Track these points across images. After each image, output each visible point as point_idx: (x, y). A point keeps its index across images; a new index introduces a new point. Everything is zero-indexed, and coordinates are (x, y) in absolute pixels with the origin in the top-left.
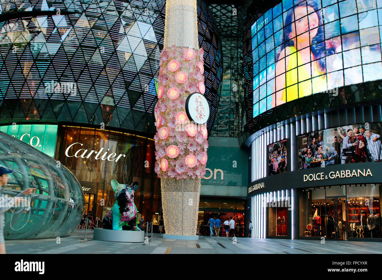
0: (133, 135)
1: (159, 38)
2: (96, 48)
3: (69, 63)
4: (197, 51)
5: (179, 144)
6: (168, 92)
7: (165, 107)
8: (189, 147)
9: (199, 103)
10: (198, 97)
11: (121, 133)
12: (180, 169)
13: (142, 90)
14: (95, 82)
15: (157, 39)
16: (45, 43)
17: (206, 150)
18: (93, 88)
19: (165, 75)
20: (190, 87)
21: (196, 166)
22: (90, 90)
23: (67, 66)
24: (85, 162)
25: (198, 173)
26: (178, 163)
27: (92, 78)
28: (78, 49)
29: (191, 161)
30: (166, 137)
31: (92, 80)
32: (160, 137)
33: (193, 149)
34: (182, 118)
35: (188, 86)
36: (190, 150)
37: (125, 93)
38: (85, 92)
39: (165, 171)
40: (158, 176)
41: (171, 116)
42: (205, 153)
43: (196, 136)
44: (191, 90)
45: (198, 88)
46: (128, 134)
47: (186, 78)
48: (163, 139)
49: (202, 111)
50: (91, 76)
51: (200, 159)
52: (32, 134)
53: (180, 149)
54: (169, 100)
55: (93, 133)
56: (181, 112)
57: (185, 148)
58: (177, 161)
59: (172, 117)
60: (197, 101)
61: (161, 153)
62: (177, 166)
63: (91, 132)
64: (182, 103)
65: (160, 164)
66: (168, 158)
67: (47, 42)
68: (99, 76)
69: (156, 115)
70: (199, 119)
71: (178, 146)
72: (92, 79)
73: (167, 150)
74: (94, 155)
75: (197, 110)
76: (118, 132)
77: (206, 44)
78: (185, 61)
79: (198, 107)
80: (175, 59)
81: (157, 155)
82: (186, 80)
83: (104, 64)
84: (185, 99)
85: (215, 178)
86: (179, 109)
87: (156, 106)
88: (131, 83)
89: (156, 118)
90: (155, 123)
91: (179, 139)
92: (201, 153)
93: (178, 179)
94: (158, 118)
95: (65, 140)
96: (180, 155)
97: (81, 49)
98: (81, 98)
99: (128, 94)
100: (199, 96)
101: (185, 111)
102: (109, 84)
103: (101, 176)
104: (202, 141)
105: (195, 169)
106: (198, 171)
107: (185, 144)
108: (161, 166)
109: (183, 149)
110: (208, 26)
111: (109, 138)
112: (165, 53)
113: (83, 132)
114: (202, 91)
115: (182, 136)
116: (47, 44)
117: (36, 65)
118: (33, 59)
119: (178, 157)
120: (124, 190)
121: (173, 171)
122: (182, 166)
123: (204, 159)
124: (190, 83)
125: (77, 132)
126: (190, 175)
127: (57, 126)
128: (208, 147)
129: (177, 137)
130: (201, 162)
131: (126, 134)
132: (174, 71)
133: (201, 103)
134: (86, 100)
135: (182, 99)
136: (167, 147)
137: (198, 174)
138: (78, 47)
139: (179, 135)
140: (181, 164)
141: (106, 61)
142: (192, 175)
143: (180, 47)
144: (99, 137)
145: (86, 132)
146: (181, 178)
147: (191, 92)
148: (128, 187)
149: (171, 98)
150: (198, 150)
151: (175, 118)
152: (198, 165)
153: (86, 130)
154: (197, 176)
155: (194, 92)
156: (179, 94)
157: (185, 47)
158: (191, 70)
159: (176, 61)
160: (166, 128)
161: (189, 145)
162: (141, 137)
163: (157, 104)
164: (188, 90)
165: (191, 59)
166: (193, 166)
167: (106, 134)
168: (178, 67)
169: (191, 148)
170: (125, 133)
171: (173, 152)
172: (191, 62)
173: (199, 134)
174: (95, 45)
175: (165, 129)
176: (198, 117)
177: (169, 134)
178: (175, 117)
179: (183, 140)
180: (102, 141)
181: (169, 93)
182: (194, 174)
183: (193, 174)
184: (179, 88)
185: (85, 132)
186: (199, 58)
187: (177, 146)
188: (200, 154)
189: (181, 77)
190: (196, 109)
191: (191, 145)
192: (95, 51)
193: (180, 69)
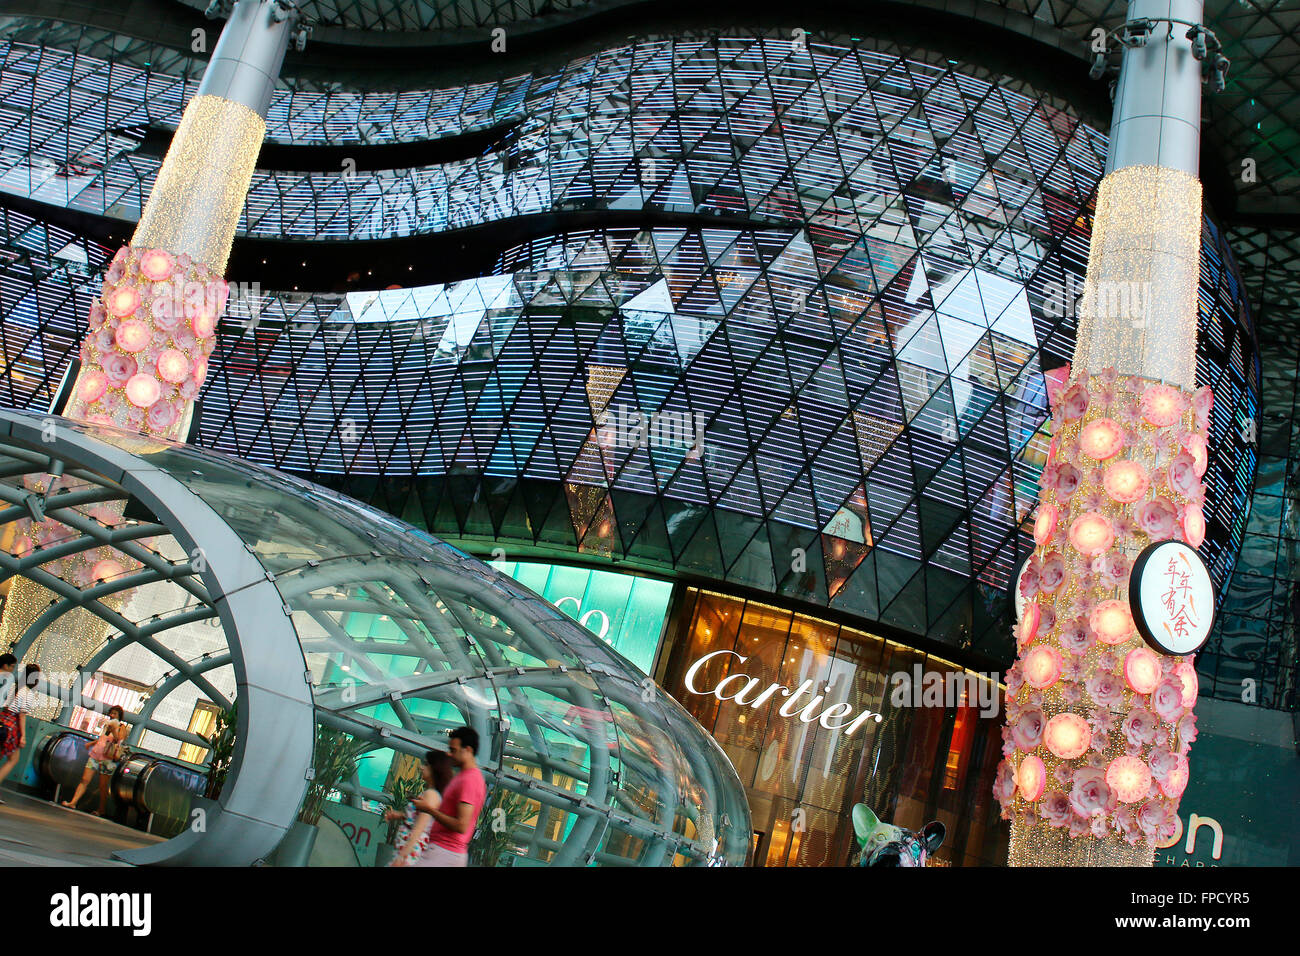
0: (917, 651)
1: (1046, 332)
2: (830, 347)
3: (738, 386)
4: (1187, 397)
5: (1092, 712)
6: (1073, 527)
7: (1055, 577)
8: (1126, 729)
9: (1178, 579)
10: (1177, 558)
11: (878, 638)
12: (1085, 801)
13: (966, 504)
14: (814, 458)
15: (1038, 335)
16: (669, 314)
17: (1185, 747)
18: (804, 478)
19: (1068, 468)
20: (1152, 517)
21: (1146, 798)
22: (794, 483)
23: (731, 395)
24: (742, 719)
25: (1148, 824)
26: (1080, 778)
27: (804, 443)
28: (772, 343)
29: (1127, 778)
30: (1049, 682)
31: (805, 450)
32: (1028, 679)
33: (1140, 737)
34: (1113, 621)
35: (1147, 515)
36: (1131, 741)
37: (907, 507)
38: (776, 485)
39: (1029, 799)
40: (1004, 812)
41: (1074, 613)
42: (1182, 757)
43: (1156, 691)
44: (1153, 528)
45: (1182, 527)
46: (900, 645)
47: (1140, 487)
48: (1038, 686)
49: (1188, 606)
50: (802, 435)
51: (1160, 778)
52: (587, 599)
53: (1095, 730)
54: (1075, 554)
55: (782, 625)
56: (1112, 601)
57: (1112, 728)
58: (1079, 773)
59: (1078, 614)
60: (1172, 571)
61: (1024, 733)
62: (1077, 791)
63: (779, 621)
64: (1119, 572)
65: (1015, 771)
66: (1046, 756)
67: (677, 313)
68: (829, 439)
69: (1020, 601)
70: (1175, 634)
71: (1090, 721)
72: (804, 446)
73: (1048, 728)
74: (778, 699)
75: (1170, 602)
76: (868, 635)
77: (1207, 366)
78: (1143, 426)
79: (1173, 592)
80: (1110, 418)
81: (1011, 737)
82: (1143, 491)
83: (851, 403)
84: (1132, 557)
85: (1190, 848)
86: (1105, 591)
87: (1024, 569)
88: (932, 475)
89: (1020, 610)
90: (1014, 627)
91: (1094, 695)
92: (1166, 755)
93: (1073, 835)
94: (1026, 611)
95: (690, 633)
96: (1091, 750)
97: (782, 345)
98: (763, 505)
99: (918, 510)
100: (1182, 555)
101: (1127, 601)
102: (861, 470)
103: (789, 774)
104: (1176, 713)
105: (1141, 808)
106: (1149, 819)
107: (1115, 717)
108: (1020, 780)
109: (1104, 732)
110: (1218, 302)
111: (833, 651)
112: (1075, 392)
113: (750, 619)
114: (1192, 538)
115: (1106, 688)
116: (673, 317)
117: (632, 382)
118: (627, 362)
119: (1081, 759)
120: (893, 846)
121: (1061, 806)
122: (1093, 793)
123: (1177, 779)
124: (1154, 506)
125: (732, 617)
126: (1119, 829)
127: (671, 585)
128: (1193, 739)
129: (1089, 688)
130: (1163, 787)
131: (894, 643)
132: (1103, 456)
133: (1185, 577)
134: (778, 515)
135: (1120, 558)
136: (1049, 716)
137: (1149, 829)
138: (773, 338)
139: (1096, 682)
140: (1091, 786)
141: (859, 392)
142: (1127, 829)
143: (1130, 377)
144: (800, 640)
145: (761, 621)
146: (1085, 834)
147: (1156, 538)
148: (909, 839)
149: (1083, 550)
150: (1159, 743)
151: (1087, 620)
152: (1152, 798)
153: (763, 612)
154: (1142, 834)
155: (1164, 536)
156: (1111, 540)
157: (1149, 380)
158: (1163, 461)
159: (1112, 422)
160: (1052, 650)
161: (1129, 720)
162: (942, 660)
163: (1029, 562)
164: (1146, 529)
165: (1166, 421)
166: (1135, 798)
167: (824, 636)
168: (1117, 446)
169: (1134, 732)
170: (888, 641)
171: (1066, 736)
172: (1164, 430)
173: (1168, 688)
174: (830, 337)
175: (1049, 653)
176: (1172, 627)
177: (1060, 673)
178: (1087, 615)
179: (1108, 700)
180: (808, 655)
181: (1077, 529)
182: (1134, 828)
183: (1130, 825)
184: (1111, 516)
185: (758, 617)
186: (1194, 421)
187: (1086, 718)
188: (1162, 759)
189: (1124, 481)
190: (1166, 598)
191: (1136, 722)
192: (826, 356)
193: (1124, 453)
